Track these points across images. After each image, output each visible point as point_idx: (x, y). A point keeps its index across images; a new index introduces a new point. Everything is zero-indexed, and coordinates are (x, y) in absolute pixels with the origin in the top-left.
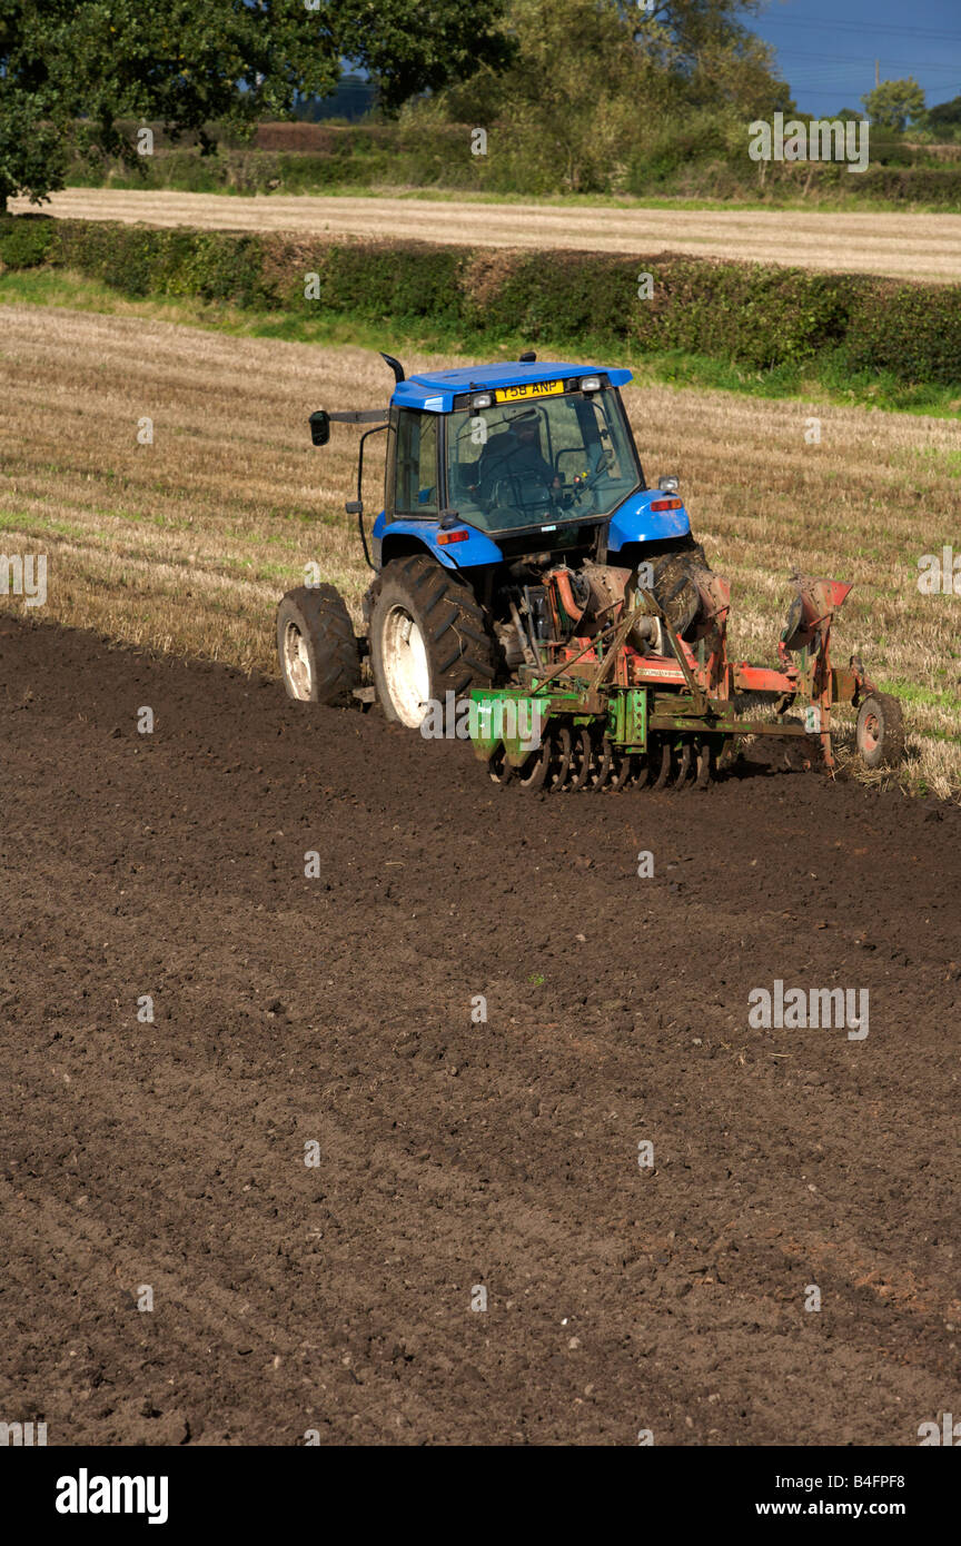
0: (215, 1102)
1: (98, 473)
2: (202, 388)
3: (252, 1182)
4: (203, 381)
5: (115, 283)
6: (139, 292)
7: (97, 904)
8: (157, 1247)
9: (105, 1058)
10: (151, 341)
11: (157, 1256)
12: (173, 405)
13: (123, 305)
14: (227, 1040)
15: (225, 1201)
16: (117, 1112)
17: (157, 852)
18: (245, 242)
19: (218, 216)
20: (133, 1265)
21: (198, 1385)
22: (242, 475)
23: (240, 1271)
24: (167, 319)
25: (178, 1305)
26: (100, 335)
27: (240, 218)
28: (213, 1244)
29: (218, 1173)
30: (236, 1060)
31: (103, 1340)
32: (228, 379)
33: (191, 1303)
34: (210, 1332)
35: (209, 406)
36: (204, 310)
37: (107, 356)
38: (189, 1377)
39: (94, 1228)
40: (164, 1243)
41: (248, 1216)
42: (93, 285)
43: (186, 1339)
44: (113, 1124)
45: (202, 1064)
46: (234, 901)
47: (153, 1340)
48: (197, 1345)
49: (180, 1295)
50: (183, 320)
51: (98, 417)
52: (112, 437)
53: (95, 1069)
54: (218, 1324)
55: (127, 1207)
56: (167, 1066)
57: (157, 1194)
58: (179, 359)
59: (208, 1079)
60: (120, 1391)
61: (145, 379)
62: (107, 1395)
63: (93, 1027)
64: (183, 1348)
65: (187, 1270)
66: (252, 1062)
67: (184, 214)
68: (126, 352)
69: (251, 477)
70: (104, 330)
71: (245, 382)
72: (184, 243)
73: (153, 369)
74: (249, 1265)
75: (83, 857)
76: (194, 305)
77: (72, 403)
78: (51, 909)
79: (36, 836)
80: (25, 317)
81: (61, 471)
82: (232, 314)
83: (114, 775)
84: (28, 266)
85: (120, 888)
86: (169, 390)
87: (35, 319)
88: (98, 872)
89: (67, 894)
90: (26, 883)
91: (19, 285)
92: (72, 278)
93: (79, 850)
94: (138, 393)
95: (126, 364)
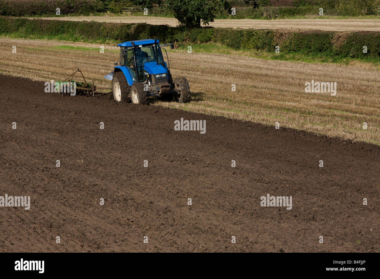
1: (227, 99)
2: (256, 75)
4: (257, 72)
5: (230, 46)
6: (238, 48)
7: (229, 222)
10: (242, 62)
12: (248, 80)
13: (234, 52)
17: (246, 207)
18: (268, 33)
19: (260, 26)
22: (268, 99)
24: (246, 55)
27: (267, 26)
32: (264, 72)
35: (258, 80)
36: (257, 52)
37: (229, 66)
42: (224, 46)
46: (268, 220)
50: (251, 56)
51: (227, 84)
58: (250, 66)
61: (240, 72)
67: (251, 25)
68: (235, 65)
69: (271, 99)
70: (228, 59)
71: (269, 73)
72: (250, 33)
73: (243, 70)
75: (225, 208)
76: (254, 51)
77: (219, 80)
78: (216, 223)
79: (211, 203)
80: (206, 56)
81: (217, 99)
82: (265, 54)
83: (233, 185)
84: (207, 41)
85: (235, 217)
86: (247, 75)
87: (209, 57)
88: (229, 212)
89: (220, 219)
90: (208, 216)
91: (204, 47)
92: (219, 44)
93: (223, 206)
94: (238, 76)
95: (235, 68)
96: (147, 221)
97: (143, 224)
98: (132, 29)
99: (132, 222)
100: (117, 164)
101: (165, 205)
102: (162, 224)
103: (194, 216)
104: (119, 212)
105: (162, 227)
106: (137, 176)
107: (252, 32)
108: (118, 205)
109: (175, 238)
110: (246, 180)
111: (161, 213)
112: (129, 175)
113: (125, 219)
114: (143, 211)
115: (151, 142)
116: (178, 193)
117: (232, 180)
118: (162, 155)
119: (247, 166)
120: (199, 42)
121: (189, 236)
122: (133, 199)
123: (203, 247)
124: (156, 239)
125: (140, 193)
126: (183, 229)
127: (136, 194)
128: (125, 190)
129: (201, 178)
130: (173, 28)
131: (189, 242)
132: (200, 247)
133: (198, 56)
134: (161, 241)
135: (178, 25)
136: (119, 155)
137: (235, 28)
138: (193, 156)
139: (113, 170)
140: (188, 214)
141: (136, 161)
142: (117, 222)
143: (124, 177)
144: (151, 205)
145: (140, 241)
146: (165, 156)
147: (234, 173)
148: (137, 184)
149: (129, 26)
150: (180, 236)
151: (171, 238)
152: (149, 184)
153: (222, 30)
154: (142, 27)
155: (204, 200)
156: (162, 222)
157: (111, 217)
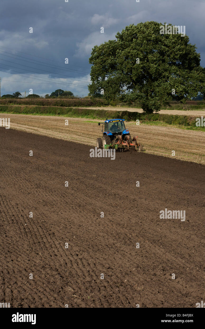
0: (180, 233)
1: (165, 148)
2: (179, 136)
3: (185, 244)
4: (179, 135)
5: (167, 122)
6: (170, 124)
7: (164, 206)
8: (172, 253)
9: (165, 227)
10: (172, 130)
11: (172, 254)
12: (175, 139)
13: (168, 125)
14: (181, 225)
15: (181, 247)
16: (166, 235)
17: (172, 199)
18: (185, 117)
19: (181, 113)
20: (168, 255)
21: (177, 271)
22: (184, 148)
23: (183, 256)
24: (174, 127)
25: (174, 261)
26: (165, 129)
27: (185, 113)
28: (179, 253)
29: (180, 243)
30: (183, 228)
31: (164, 265)
32: (182, 135)
33: (176, 260)
34: (179, 264)
35: (180, 139)
36: (179, 126)
37: (166, 132)
38: (176, 270)
39: (163, 250)
40: (173, 252)
41: (184, 249)
42: (164, 123)
43: (175, 265)
44: (166, 236)
45: (178, 228)
46: (182, 206)
47: (171, 265)
48: (177, 266)
49: (175, 259)
50: (177, 127)
51: (165, 140)
52: (167, 143)
53: (163, 229)
54: (180, 263)
55: (167, 247)
56: (173, 228)
57: (172, 246)
58: (176, 132)
59: (179, 230)
60: (166, 272)
61: (171, 135)
62: (165, 272)
63: (163, 223)
64: (175, 266)
65: (176, 256)
66: (185, 228)
67: (177, 113)
68: (169, 132)
69: (186, 148)
70: (166, 129)
71: (185, 136)
72: (177, 117)
73: (172, 134)
74: (184, 256)
75: (162, 200)
76: (178, 125)
77: (161, 138)
78: (157, 207)
79: (155, 197)
80: (155, 127)
81: (160, 148)
82: (183, 126)
83: (166, 189)
84: (156, 120)
85: (167, 204)
86: (174, 137)
87: (157, 127)
88: (164, 202)
89: (159, 205)
90: (154, 203)
91: (155, 123)
92: (162, 122)
93: (161, 199)
94: (170, 137)
95: (169, 133)
96: (125, 205)
97: (123, 206)
98: (121, 113)
99: (118, 205)
100: (112, 177)
101: (134, 198)
102: (132, 207)
103: (147, 203)
104: (112, 200)
105: (132, 208)
106: (121, 183)
107: (177, 116)
108: (111, 197)
109: (138, 214)
110: (172, 187)
111: (131, 201)
112: (117, 183)
113: (114, 204)
114: (123, 200)
115: (128, 168)
116: (140, 192)
117: (166, 186)
118: (133, 174)
119: (173, 180)
120: (152, 120)
121: (144, 213)
122: (119, 194)
123: (151, 218)
124: (129, 214)
125: (121, 192)
126: (142, 209)
127: (120, 192)
128: (115, 190)
129: (151, 185)
130: (140, 114)
131: (144, 215)
132: (150, 218)
133: (152, 127)
134: (131, 214)
135: (143, 112)
136: (113, 173)
137: (169, 114)
138: (148, 175)
139: (110, 180)
140: (144, 202)
141: (120, 176)
142: (111, 205)
143: (115, 184)
144: (127, 197)
145: (121, 214)
146: (134, 174)
147: (167, 183)
148: (120, 187)
149: (119, 112)
150: (140, 212)
151: (136, 213)
152: (126, 187)
153: (163, 115)
154: (125, 113)
155: (152, 196)
156: (132, 206)
157: (108, 202)
